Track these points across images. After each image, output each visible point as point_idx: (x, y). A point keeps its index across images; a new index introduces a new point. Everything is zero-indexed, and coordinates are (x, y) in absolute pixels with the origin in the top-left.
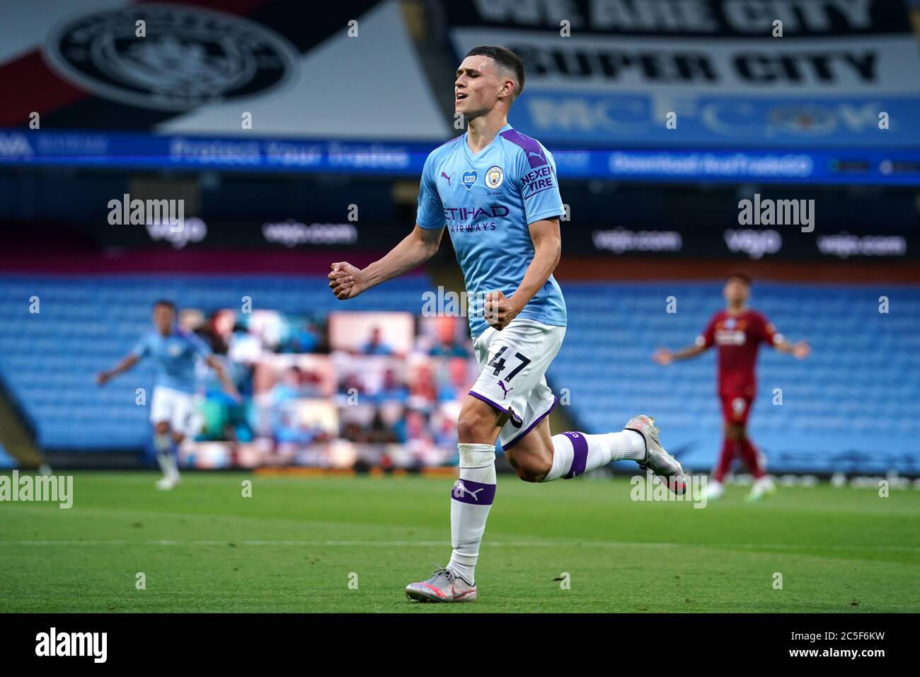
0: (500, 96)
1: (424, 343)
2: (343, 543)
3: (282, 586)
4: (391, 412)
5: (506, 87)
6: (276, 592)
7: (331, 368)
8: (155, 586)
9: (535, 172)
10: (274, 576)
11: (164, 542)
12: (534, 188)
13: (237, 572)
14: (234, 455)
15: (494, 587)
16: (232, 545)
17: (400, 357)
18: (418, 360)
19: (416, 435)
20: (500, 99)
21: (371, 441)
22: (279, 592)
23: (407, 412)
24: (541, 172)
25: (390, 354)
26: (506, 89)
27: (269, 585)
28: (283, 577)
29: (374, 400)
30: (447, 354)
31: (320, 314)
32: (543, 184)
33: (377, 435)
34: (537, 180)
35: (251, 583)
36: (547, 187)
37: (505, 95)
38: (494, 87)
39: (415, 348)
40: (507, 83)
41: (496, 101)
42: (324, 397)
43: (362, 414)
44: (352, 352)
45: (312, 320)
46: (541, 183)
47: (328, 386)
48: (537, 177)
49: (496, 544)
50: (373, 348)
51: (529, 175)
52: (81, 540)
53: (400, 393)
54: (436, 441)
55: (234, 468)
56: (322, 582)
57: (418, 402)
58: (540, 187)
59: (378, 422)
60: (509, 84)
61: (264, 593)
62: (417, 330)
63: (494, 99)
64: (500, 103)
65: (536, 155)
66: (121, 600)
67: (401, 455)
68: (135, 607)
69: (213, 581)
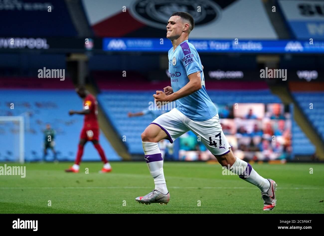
0: (183, 30)
1: (268, 114)
2: (240, 188)
3: (219, 203)
4: (257, 140)
5: (186, 27)
6: (216, 206)
7: (234, 124)
8: (172, 203)
9: (186, 56)
10: (215, 200)
11: (175, 188)
12: (187, 63)
13: (201, 198)
14: (199, 156)
15: (297, 204)
16: (200, 189)
17: (260, 120)
18: (266, 121)
19: (266, 148)
20: (183, 31)
21: (250, 151)
22: (217, 206)
23: (262, 140)
24: (188, 57)
25: (256, 118)
26: (186, 28)
27: (213, 203)
28: (218, 200)
29: (250, 135)
30: (277, 119)
31: (230, 104)
32: (190, 61)
33: (252, 148)
34: (187, 59)
35: (206, 202)
36: (192, 62)
37: (186, 30)
38: (181, 27)
39: (265, 116)
40: (186, 25)
41: (182, 32)
42: (232, 135)
43: (246, 140)
44: (242, 118)
45: (227, 106)
46: (189, 61)
47: (233, 130)
48: (187, 58)
49: (297, 188)
50: (250, 116)
51: (184, 58)
52: (145, 186)
53: (260, 133)
54: (273, 150)
55: (199, 160)
56: (233, 202)
57: (267, 136)
58: (189, 62)
59: (252, 144)
60: (187, 26)
61: (212, 206)
62: (266, 110)
63: (181, 32)
64: (183, 33)
65: (186, 50)
66: (160, 208)
67: (261, 156)
68: (165, 211)
69: (193, 201)
